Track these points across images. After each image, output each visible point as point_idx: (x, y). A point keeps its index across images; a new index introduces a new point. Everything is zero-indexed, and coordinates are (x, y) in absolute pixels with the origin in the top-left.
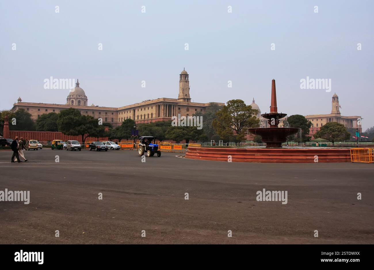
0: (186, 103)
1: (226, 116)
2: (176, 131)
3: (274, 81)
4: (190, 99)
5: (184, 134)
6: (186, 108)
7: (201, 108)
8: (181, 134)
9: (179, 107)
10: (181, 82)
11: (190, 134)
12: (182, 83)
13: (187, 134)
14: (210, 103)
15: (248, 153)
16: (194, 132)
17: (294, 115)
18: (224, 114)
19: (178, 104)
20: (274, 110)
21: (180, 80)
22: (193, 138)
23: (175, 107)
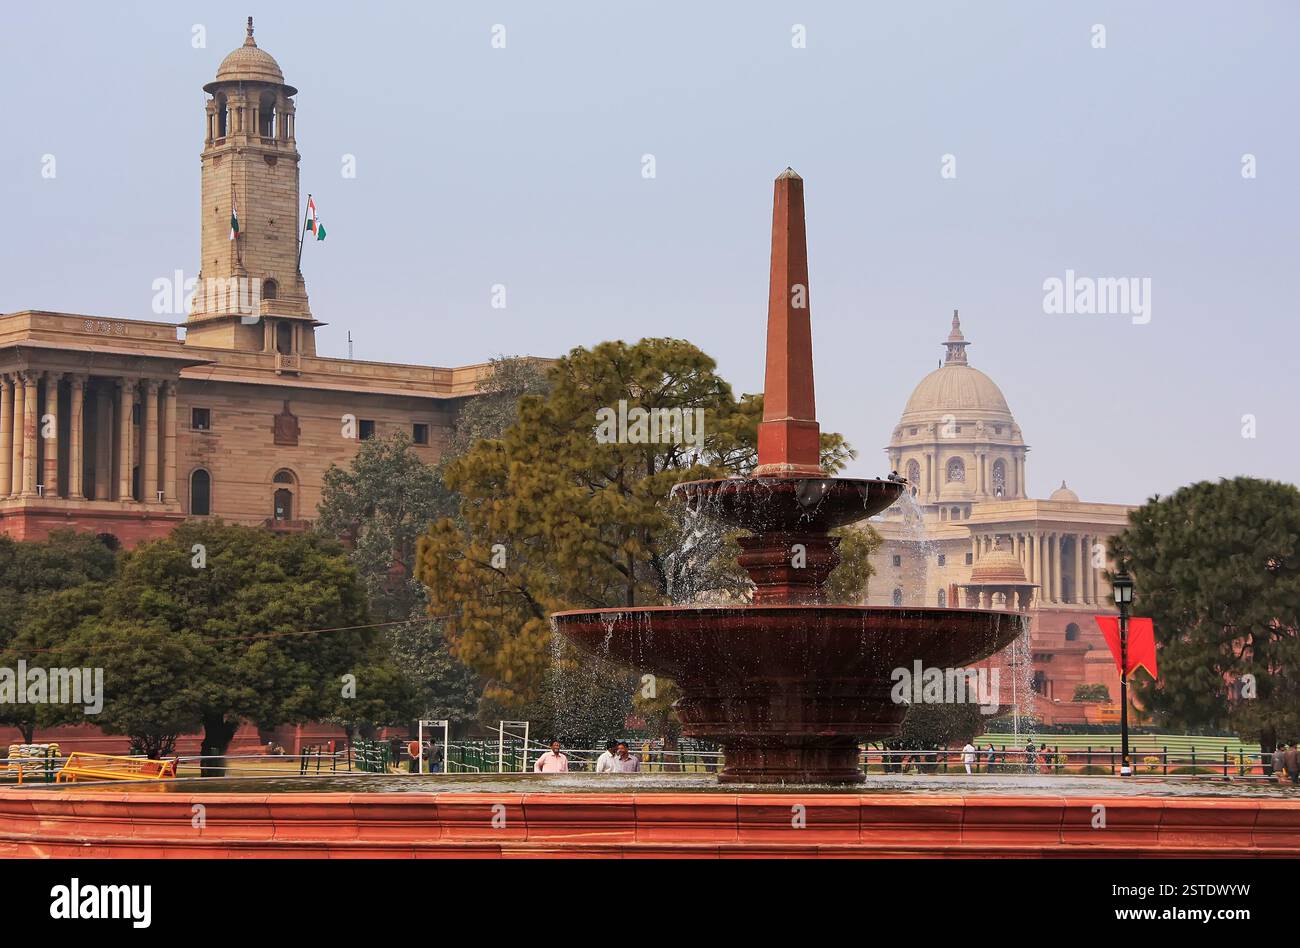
0: (266, 363)
1: (536, 496)
2: (104, 637)
3: (791, 191)
4: (309, 325)
5: (174, 665)
6: (266, 413)
7: (423, 417)
8: (148, 667)
9: (202, 401)
10: (218, 157)
11: (237, 668)
12: (225, 169)
13: (209, 663)
14: (494, 363)
15: (448, 833)
16: (281, 645)
17: (1215, 480)
18: (520, 470)
19: (185, 374)
20: (783, 449)
21: (210, 142)
22: (267, 705)
23: (153, 403)
